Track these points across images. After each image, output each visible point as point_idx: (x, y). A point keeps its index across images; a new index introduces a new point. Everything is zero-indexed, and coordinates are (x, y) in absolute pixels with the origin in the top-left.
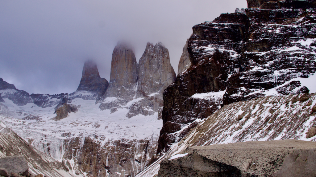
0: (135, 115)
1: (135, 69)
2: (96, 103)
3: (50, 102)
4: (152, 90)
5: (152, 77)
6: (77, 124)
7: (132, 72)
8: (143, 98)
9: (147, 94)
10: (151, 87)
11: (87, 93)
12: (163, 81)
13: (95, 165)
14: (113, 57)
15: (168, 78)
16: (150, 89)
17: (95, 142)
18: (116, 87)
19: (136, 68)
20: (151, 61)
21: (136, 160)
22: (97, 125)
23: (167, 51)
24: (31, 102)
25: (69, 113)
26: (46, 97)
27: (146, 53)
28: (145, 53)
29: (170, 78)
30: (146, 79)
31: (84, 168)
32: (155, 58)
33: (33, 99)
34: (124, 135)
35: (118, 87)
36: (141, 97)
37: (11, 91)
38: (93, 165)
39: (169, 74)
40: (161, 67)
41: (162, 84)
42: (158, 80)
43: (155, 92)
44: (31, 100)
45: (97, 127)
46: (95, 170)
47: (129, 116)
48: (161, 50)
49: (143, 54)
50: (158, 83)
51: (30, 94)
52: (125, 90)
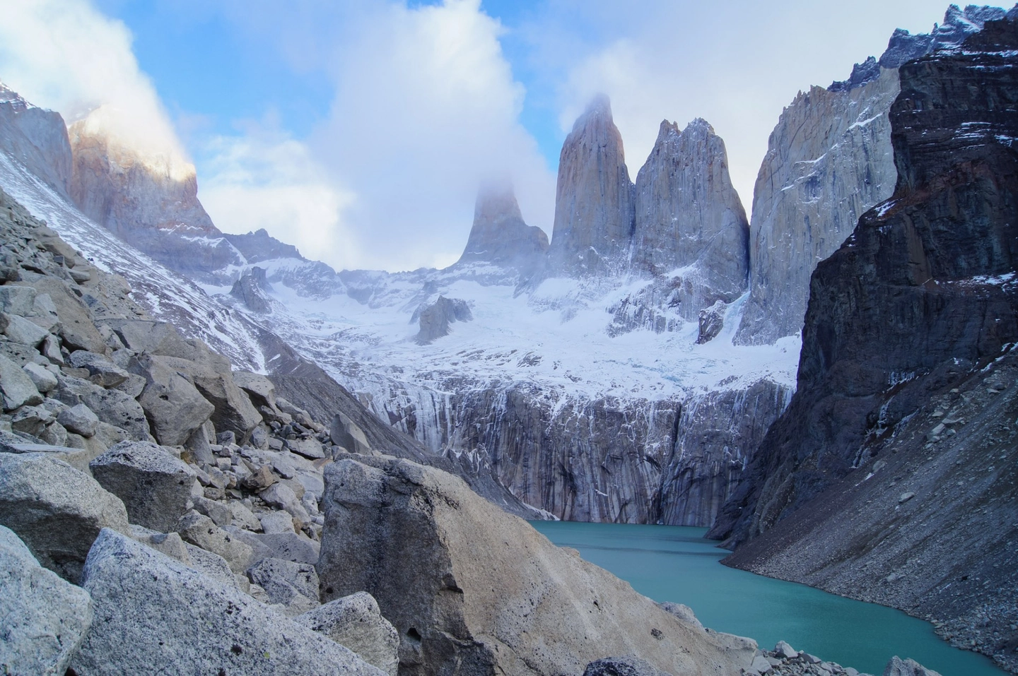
0: (629, 331)
1: (626, 199)
2: (516, 295)
3: (392, 292)
4: (675, 257)
5: (677, 223)
6: (478, 352)
7: (618, 208)
8: (651, 282)
9: (663, 270)
10: (675, 251)
11: (489, 269)
12: (710, 233)
13: (537, 468)
14: (561, 165)
15: (724, 225)
16: (671, 257)
17: (535, 404)
18: (574, 249)
19: (629, 197)
20: (673, 175)
21: (650, 459)
22: (532, 358)
23: (720, 146)
24: (341, 292)
25: (452, 322)
26: (380, 278)
27: (658, 151)
28: (656, 153)
29: (731, 224)
30: (658, 226)
31: (509, 475)
32: (687, 165)
33: (346, 284)
34: (611, 387)
35: (577, 251)
36: (646, 280)
37: (291, 264)
38: (532, 469)
39: (728, 211)
40: (702, 191)
41: (705, 242)
42: (695, 230)
43: (685, 264)
44: (340, 286)
45: (531, 363)
46: (536, 481)
47: (613, 332)
48: (704, 143)
49: (650, 156)
50: (694, 238)
51: (338, 269)
52: (597, 259)
